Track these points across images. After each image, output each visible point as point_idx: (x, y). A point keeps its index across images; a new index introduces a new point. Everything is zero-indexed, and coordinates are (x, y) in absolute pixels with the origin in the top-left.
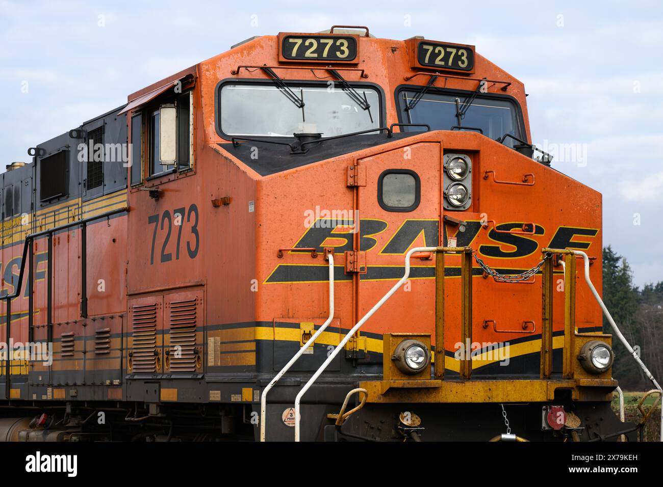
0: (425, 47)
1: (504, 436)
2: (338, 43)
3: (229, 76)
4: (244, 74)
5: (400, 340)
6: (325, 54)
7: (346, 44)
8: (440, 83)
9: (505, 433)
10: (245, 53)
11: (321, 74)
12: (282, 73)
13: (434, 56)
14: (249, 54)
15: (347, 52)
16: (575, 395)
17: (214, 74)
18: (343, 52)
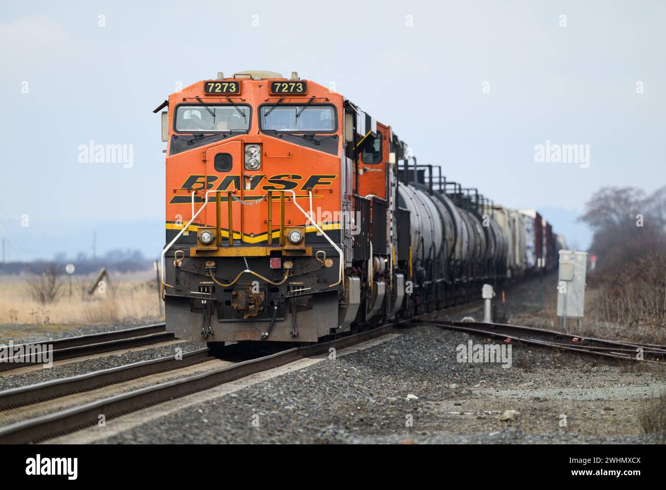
0: (276, 84)
1: (245, 271)
2: (230, 85)
3: (181, 102)
4: (189, 101)
5: (202, 230)
6: (224, 91)
7: (234, 85)
8: (286, 101)
9: (246, 269)
10: (190, 90)
11: (224, 100)
12: (205, 101)
13: (281, 88)
14: (191, 91)
15: (235, 89)
16: (284, 254)
17: (175, 101)
18: (233, 89)
